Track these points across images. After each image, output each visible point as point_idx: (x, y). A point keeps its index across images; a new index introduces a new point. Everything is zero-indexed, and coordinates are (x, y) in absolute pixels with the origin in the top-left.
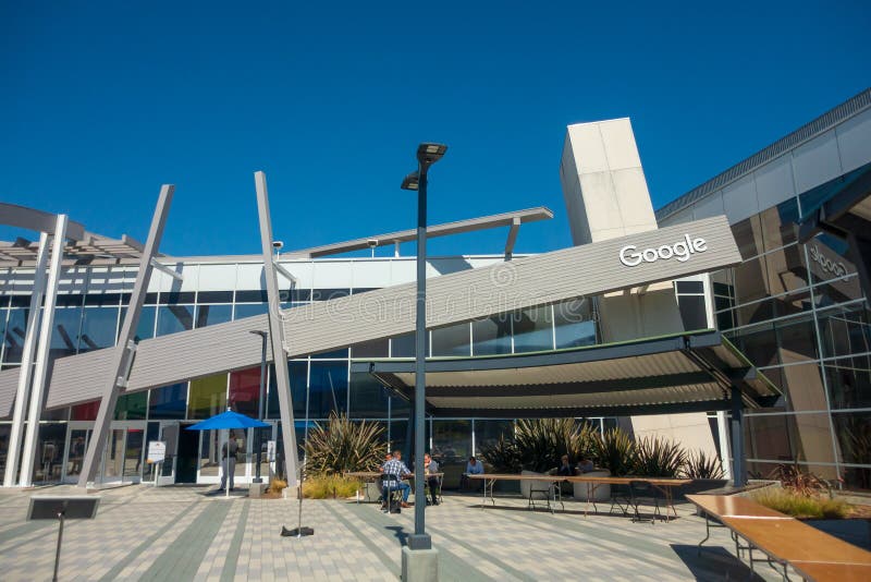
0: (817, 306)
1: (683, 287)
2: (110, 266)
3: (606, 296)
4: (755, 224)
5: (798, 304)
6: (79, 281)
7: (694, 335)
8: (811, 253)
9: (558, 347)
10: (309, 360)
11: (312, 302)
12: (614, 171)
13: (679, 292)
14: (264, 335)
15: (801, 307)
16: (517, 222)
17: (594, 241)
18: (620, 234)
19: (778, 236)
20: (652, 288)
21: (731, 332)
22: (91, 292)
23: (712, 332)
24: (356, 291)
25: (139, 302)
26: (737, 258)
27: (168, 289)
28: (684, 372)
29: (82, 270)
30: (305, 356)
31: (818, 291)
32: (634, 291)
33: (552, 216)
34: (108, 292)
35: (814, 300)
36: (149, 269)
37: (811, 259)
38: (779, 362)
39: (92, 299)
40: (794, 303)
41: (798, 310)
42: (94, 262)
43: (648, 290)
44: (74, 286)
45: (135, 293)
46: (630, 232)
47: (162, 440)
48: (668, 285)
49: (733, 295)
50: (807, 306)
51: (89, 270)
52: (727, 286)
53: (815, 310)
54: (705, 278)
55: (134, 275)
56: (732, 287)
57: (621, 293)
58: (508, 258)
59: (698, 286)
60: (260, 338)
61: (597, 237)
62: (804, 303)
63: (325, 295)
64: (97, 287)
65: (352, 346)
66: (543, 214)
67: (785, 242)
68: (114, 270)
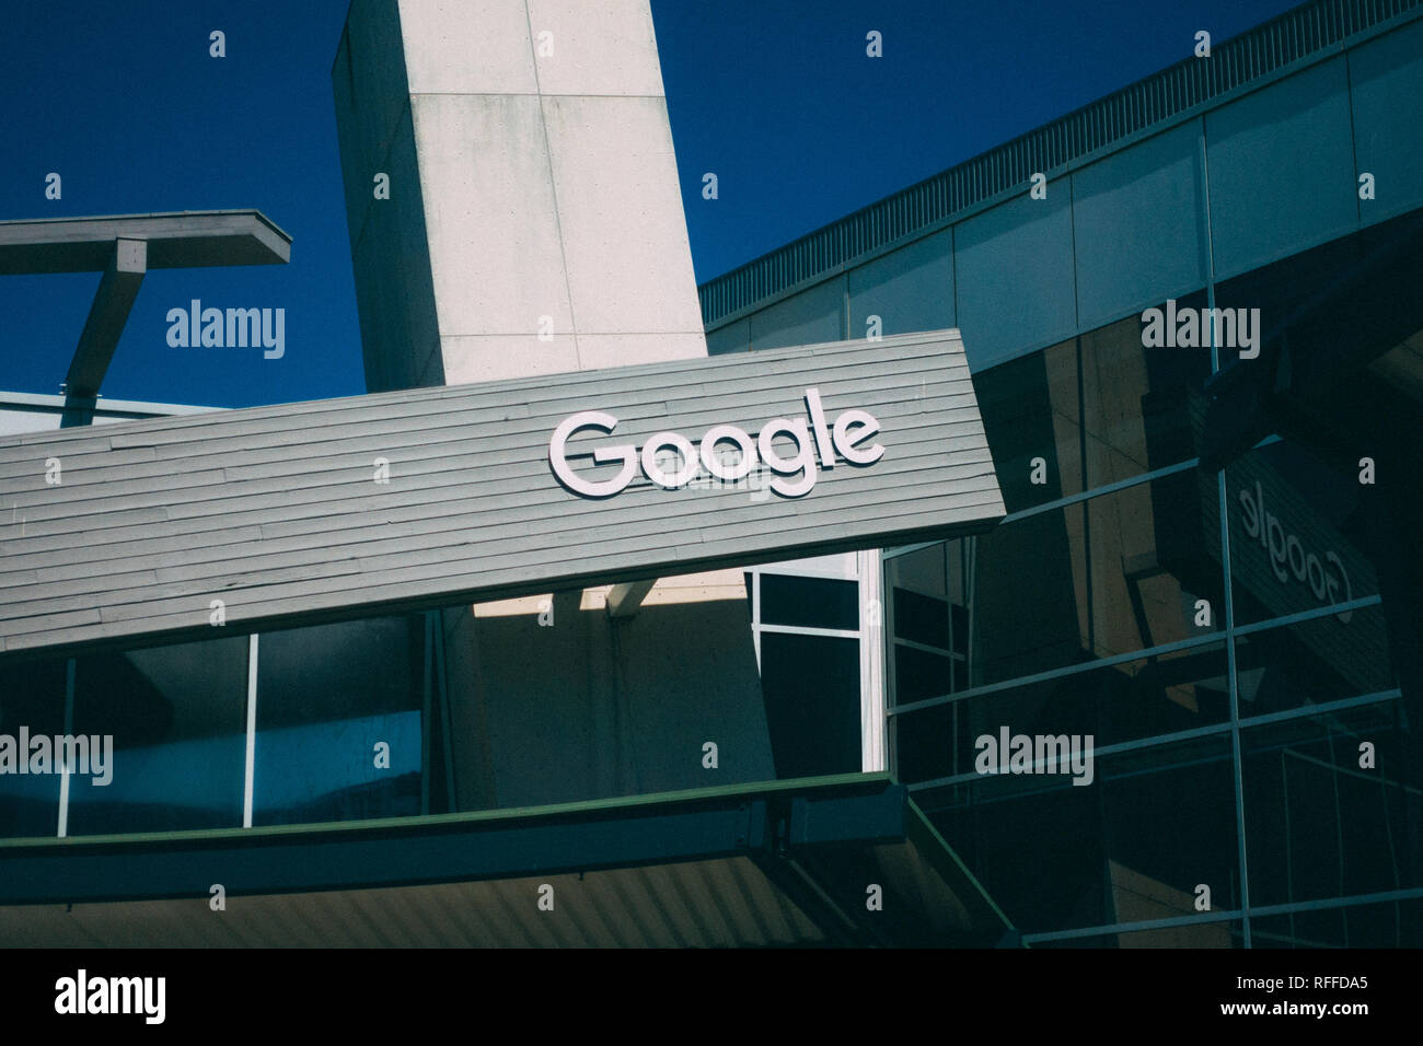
0: (1247, 709)
1: (784, 597)
3: (483, 610)
4: (1059, 375)
5: (1182, 694)
7: (809, 791)
8: (1238, 509)
9: (257, 821)
12: (558, 100)
13: (764, 620)
15: (1191, 705)
16: (132, 258)
17: (452, 376)
18: (560, 362)
19: (1133, 433)
20: (666, 592)
21: (948, 790)
23: (876, 786)
26: (987, 501)
28: (760, 941)
31: (1251, 652)
32: (595, 599)
33: (282, 250)
35: (1236, 684)
37: (1238, 529)
38: (1105, 917)
40: (1172, 693)
41: (1182, 719)
43: (651, 599)
46: (600, 356)
48: (726, 585)
49: (961, 646)
50: (1215, 706)
52: (944, 605)
53: (1237, 723)
54: (865, 570)
56: (960, 613)
57: (543, 605)
58: (79, 411)
59: (839, 600)
61: (463, 362)
62: (1203, 695)
66: (250, 240)
67: (1156, 459)
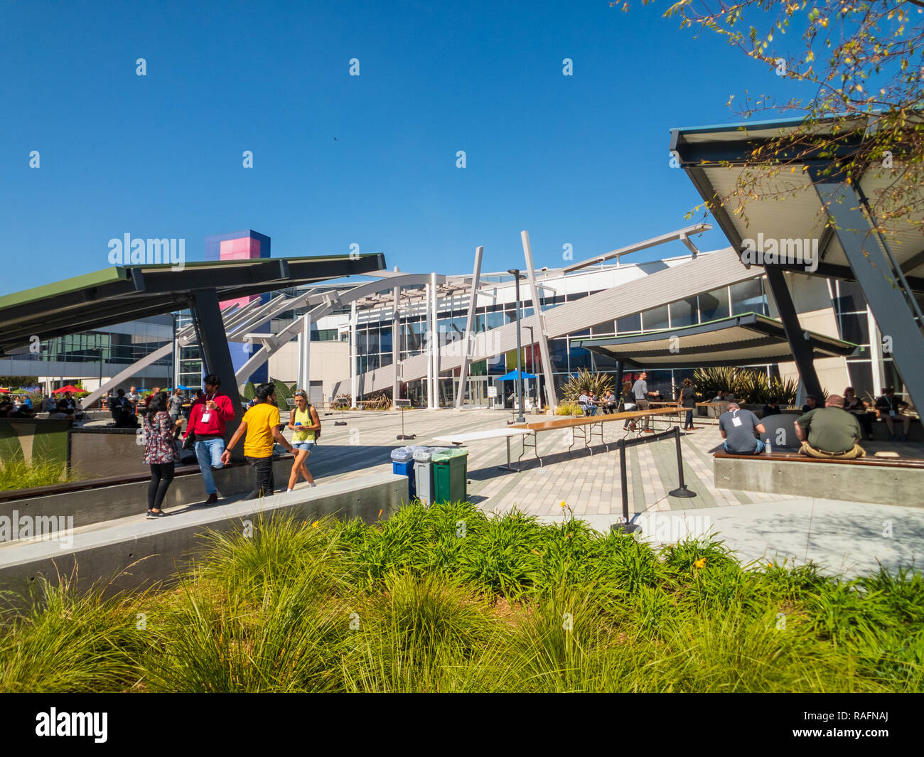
2: (461, 295)
6: (449, 304)
7: (743, 316)
10: (568, 338)
11: (566, 302)
14: (531, 328)
16: (682, 236)
22: (455, 310)
24: (592, 293)
25: (473, 313)
27: (491, 304)
29: (449, 298)
30: (565, 335)
34: (462, 309)
36: (476, 296)
39: (455, 313)
42: (454, 293)
44: (447, 307)
45: (470, 308)
47: (495, 386)
51: (452, 297)
55: (468, 298)
58: (695, 256)
60: (530, 330)
63: (573, 297)
64: (457, 306)
65: (593, 327)
68: (463, 296)
